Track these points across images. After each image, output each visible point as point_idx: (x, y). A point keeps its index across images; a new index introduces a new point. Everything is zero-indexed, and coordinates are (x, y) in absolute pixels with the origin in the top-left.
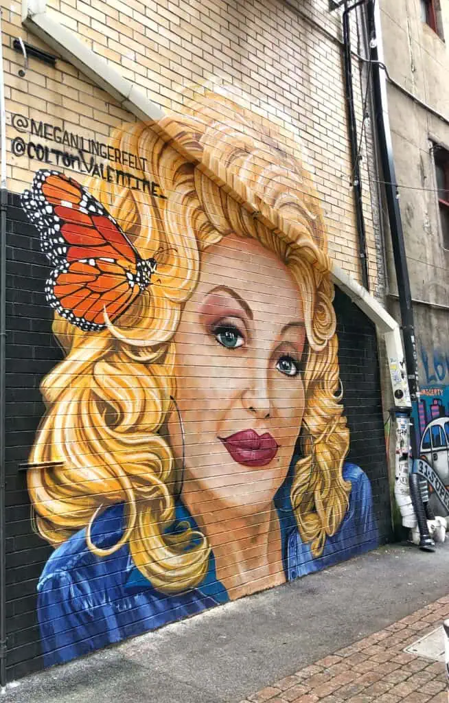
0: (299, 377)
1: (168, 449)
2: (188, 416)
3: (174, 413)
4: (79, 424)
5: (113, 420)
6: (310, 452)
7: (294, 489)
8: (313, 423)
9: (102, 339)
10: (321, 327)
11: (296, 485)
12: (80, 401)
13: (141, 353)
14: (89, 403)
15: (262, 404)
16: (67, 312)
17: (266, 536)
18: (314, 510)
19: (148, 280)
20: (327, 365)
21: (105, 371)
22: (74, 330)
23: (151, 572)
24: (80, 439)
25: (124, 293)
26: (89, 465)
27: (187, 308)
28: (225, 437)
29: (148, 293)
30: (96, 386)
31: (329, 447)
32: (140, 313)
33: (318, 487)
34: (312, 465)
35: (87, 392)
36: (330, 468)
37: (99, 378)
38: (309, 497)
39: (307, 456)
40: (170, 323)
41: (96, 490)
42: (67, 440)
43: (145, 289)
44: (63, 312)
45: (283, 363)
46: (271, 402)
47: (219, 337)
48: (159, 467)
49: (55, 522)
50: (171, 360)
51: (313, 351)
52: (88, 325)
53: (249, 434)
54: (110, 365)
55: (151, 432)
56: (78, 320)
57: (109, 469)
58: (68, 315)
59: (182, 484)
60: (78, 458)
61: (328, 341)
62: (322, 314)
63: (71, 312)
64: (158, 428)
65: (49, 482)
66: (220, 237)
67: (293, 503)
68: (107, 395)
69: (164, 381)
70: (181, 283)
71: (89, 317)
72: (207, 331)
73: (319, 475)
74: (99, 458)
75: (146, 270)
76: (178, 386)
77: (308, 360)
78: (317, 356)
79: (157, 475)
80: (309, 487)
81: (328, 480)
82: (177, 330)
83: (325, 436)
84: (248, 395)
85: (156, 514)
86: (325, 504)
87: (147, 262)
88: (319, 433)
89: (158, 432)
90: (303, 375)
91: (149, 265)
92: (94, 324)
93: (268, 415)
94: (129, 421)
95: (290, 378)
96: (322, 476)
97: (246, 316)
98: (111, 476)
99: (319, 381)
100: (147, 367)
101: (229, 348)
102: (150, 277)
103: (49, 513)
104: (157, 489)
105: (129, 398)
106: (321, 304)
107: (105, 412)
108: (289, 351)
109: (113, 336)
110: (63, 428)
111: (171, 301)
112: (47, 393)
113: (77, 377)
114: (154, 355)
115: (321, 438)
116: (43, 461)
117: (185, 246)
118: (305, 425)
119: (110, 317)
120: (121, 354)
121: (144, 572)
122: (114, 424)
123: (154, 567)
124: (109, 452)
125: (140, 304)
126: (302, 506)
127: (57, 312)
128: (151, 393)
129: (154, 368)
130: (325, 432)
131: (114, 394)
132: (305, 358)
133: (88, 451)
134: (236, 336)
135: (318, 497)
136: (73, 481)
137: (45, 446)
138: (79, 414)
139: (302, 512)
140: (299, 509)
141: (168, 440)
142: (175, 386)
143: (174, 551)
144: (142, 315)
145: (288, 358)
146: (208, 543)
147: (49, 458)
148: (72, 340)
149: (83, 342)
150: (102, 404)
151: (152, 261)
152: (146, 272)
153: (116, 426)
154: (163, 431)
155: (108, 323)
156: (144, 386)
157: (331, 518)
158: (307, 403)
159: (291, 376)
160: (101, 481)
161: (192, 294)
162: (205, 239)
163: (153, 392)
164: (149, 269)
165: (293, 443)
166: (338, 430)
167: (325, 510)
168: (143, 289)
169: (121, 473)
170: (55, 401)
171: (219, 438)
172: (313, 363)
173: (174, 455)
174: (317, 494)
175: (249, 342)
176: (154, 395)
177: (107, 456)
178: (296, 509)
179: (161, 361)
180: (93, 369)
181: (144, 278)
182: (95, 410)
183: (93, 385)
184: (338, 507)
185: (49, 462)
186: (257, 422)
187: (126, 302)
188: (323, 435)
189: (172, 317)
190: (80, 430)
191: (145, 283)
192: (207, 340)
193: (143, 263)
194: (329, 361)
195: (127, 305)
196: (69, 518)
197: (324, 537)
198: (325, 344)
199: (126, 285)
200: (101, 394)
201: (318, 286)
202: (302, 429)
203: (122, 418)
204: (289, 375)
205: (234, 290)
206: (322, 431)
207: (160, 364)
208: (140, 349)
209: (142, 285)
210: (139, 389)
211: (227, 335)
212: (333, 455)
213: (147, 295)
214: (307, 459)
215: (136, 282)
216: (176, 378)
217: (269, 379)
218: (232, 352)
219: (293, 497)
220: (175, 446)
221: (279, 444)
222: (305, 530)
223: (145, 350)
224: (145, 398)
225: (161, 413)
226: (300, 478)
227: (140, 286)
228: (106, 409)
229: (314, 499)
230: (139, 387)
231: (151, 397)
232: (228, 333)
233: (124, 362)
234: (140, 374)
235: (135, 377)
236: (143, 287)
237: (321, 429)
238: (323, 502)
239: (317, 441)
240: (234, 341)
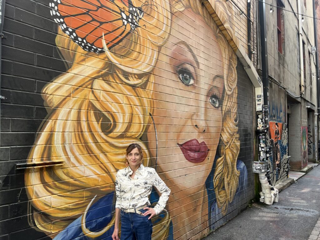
0: (220, 109)
1: (146, 151)
2: (161, 128)
3: (152, 126)
4: (78, 129)
5: (107, 128)
6: (223, 154)
7: (215, 176)
8: (225, 137)
9: (100, 61)
10: (231, 80)
11: (216, 174)
12: (80, 110)
13: (130, 78)
14: (87, 112)
15: (202, 124)
16: (70, 30)
17: (201, 206)
18: (224, 188)
19: (137, 23)
20: (233, 103)
21: (101, 86)
22: (76, 48)
24: (79, 142)
25: (119, 28)
26: (86, 164)
27: (163, 51)
28: (181, 144)
29: (137, 33)
30: (93, 98)
31: (231, 150)
32: (130, 46)
33: (226, 175)
34: (223, 162)
35: (86, 103)
36: (231, 163)
37: (96, 92)
38: (222, 180)
39: (222, 156)
40: (151, 60)
41: (91, 184)
42: (67, 142)
43: (135, 29)
44: (66, 29)
45: (213, 99)
46: (206, 123)
47: (181, 76)
49: (52, 215)
50: (150, 86)
51: (227, 94)
52: (88, 46)
53: (194, 142)
54: (106, 83)
55: (136, 138)
56: (80, 39)
57: (103, 167)
58: (71, 33)
60: (76, 158)
61: (234, 89)
62: (231, 73)
63: (74, 31)
64: (141, 135)
65: (48, 179)
66: (183, 8)
67: (214, 185)
68: (103, 107)
69: (146, 102)
70: (159, 32)
71: (91, 38)
72: (174, 70)
73: (226, 168)
74: (95, 157)
75: (136, 15)
76: (155, 106)
77: (224, 99)
78: (228, 97)
80: (222, 175)
81: (231, 170)
82: (155, 66)
83: (230, 145)
84: (194, 117)
86: (229, 184)
87: (137, 9)
88: (227, 143)
89: (141, 139)
90: (222, 107)
91: (138, 12)
92: (93, 47)
93: (204, 131)
94: (120, 129)
95: (216, 109)
96: (228, 167)
97: (196, 65)
98: (104, 172)
99: (229, 112)
100: (134, 89)
101: (186, 85)
102: (139, 21)
103: (47, 208)
105: (120, 111)
106: (231, 67)
107: (101, 120)
108: (216, 92)
109: (109, 60)
110: (64, 132)
111: (152, 42)
112: (49, 99)
113: (77, 89)
114: (140, 81)
115: (228, 146)
116: (42, 160)
117: (162, 6)
118: (221, 138)
119: (107, 45)
120: (115, 75)
122: (108, 131)
124: (103, 153)
125: (131, 40)
126: (219, 186)
127: (61, 28)
128: (137, 109)
129: (139, 91)
130: (230, 142)
131: (108, 107)
132: (223, 97)
133: (86, 152)
134: (190, 78)
135: (226, 180)
136: (72, 178)
137: (45, 147)
138: (79, 120)
139: (218, 190)
140: (217, 188)
141: (147, 145)
142: (152, 106)
144: (132, 48)
145: (214, 96)
147: (49, 157)
148: (74, 55)
149: (84, 60)
150: (99, 115)
151: (140, 9)
152: (136, 17)
153: (111, 132)
154: (144, 138)
155: (106, 48)
156: (132, 104)
157: (231, 192)
158: (223, 124)
160: (95, 177)
161: (166, 42)
162: (175, 6)
163: (138, 108)
164: (138, 15)
165: (215, 148)
166: (235, 141)
167: (229, 188)
168: (133, 28)
170: (58, 107)
171: (178, 144)
173: (151, 155)
174: (225, 178)
175: (196, 84)
176: (138, 111)
177: (102, 156)
179: (144, 86)
180: (92, 84)
181: (134, 21)
182: (93, 118)
183: (91, 97)
184: (234, 184)
185: (48, 162)
186: (198, 134)
187: (120, 35)
188: (229, 144)
189: (152, 56)
190: (79, 134)
191: (135, 24)
192: (174, 77)
193: (134, 9)
194: (233, 101)
195: (121, 37)
196: (67, 209)
197: (228, 203)
198: (232, 91)
199: (120, 21)
200: (98, 106)
201: (230, 56)
202: (220, 140)
203: (115, 126)
204: (215, 107)
205: (190, 47)
206: (229, 142)
207: (143, 89)
208: (130, 75)
209: (133, 26)
210: (128, 105)
211: (185, 76)
212: (233, 155)
213: (136, 34)
214: (222, 158)
215: (128, 22)
216: (153, 101)
217: (206, 108)
218: (187, 88)
219: (215, 181)
220: (152, 149)
221: (209, 149)
222: (219, 200)
223: (133, 77)
224: (132, 112)
225: (143, 124)
226: (218, 169)
227: (131, 26)
228: (102, 118)
229: (224, 182)
230: (128, 103)
231: (137, 113)
232: (186, 75)
233: (117, 83)
234: (129, 94)
235: (125, 95)
236: (133, 27)
237: (229, 140)
238: (228, 183)
239: (226, 148)
240: (189, 80)
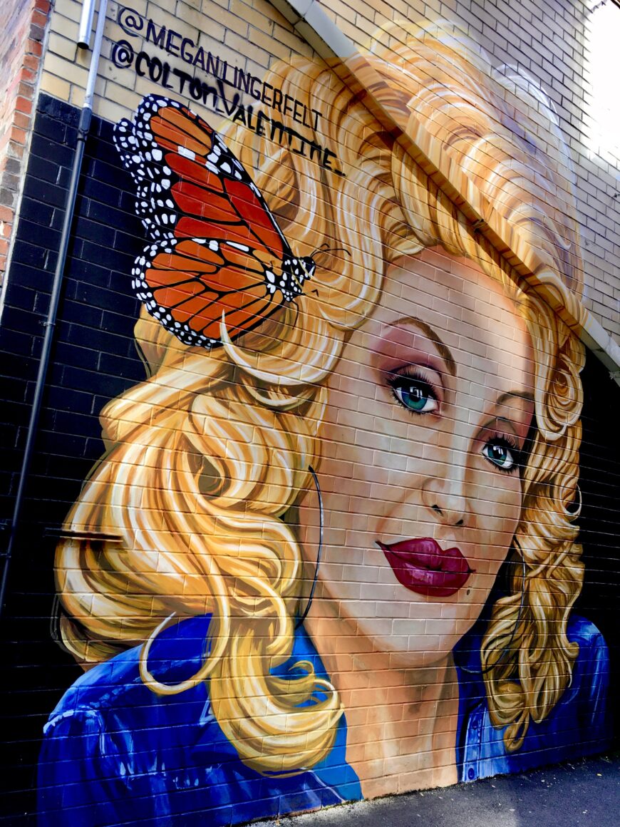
0: (517, 473)
1: (294, 546)
2: (335, 501)
3: (312, 494)
4: (155, 483)
5: (213, 485)
6: (519, 588)
7: (488, 640)
8: (530, 546)
9: (211, 362)
10: (558, 405)
11: (491, 636)
12: (163, 448)
13: (272, 394)
14: (176, 454)
15: (455, 504)
16: (162, 310)
17: (436, 705)
18: (515, 678)
19: (298, 288)
20: (562, 462)
21: (208, 409)
22: (169, 340)
23: (238, 731)
24: (154, 506)
25: (258, 300)
26: (162, 548)
27: (355, 338)
28: (388, 543)
29: (295, 306)
30: (191, 429)
31: (549, 585)
32: (278, 333)
33: (526, 644)
34: (519, 609)
35: (175, 438)
36: (548, 618)
37: (199, 418)
38: (509, 656)
39: (516, 593)
40: (323, 358)
41: (167, 589)
42: (133, 503)
43: (291, 300)
44: (156, 309)
45: (495, 449)
46: (468, 504)
47: (399, 392)
48: (276, 571)
49: (90, 628)
50: (318, 412)
51: (542, 439)
52: (192, 336)
53: (428, 543)
54: (219, 402)
55: (272, 515)
56: (177, 325)
57: (195, 561)
58: (163, 316)
59: (310, 603)
60: (145, 534)
61: (568, 427)
62: (563, 387)
63: (168, 311)
64: (284, 511)
65: (91, 563)
66: (420, 247)
67: (483, 662)
68: (206, 446)
69: (302, 440)
70: (350, 301)
71: (197, 323)
72: (381, 379)
73: (529, 626)
74: (180, 540)
75: (297, 272)
76: (325, 453)
77: (534, 451)
78: (548, 448)
79: (272, 583)
80: (511, 642)
81: (544, 635)
82: (332, 371)
83: (546, 569)
84: (433, 486)
85: (260, 643)
86: (534, 671)
87: (301, 262)
88: (538, 562)
89: (282, 517)
90: (522, 471)
91: (304, 266)
92: (202, 337)
93: (461, 522)
94: (237, 492)
95: (502, 472)
96: (535, 628)
97: (444, 368)
98: (195, 571)
99: (545, 486)
100: (278, 416)
101: (413, 411)
102: (302, 284)
103: (84, 613)
104: (268, 603)
105: (242, 457)
106: (564, 372)
107: (200, 471)
108: (505, 432)
109: (230, 360)
110: (129, 485)
111: (330, 324)
112: (111, 426)
113: (162, 411)
114: (293, 400)
115: (538, 571)
116: (86, 528)
117: (363, 249)
118: (517, 546)
119: (229, 332)
120: (239, 387)
121: (228, 731)
122: (212, 493)
123: (244, 724)
124: (199, 534)
125: (281, 320)
126: (497, 670)
127: (145, 308)
129: (289, 419)
130: (546, 562)
131: (218, 447)
132: (528, 446)
133: (164, 527)
134: (425, 395)
135: (524, 657)
136: (133, 569)
137: (94, 507)
138: (158, 467)
139: (496, 678)
140: (491, 674)
141: (296, 532)
142: (318, 453)
143: (281, 704)
144: (281, 336)
145: (503, 443)
146: (340, 701)
147: (98, 525)
148: (164, 353)
149: (181, 361)
150: (197, 460)
151: (308, 260)
152: (298, 277)
153: (217, 495)
154: (290, 517)
155: (226, 338)
156: (269, 444)
157: (541, 695)
158: (523, 512)
159: (505, 470)
160: (176, 576)
161: (364, 321)
162: (397, 245)
163: (281, 454)
164: (302, 272)
165: (495, 569)
166: (566, 562)
167: (533, 681)
168: (288, 299)
169: (213, 569)
170: (124, 440)
171: (379, 543)
172: (539, 457)
173: (303, 556)
174: (523, 653)
175: (445, 408)
176: (283, 460)
177: (194, 539)
178: (488, 670)
179: (302, 411)
180: (191, 403)
181: (292, 284)
182: (185, 466)
183: (187, 427)
184: (554, 679)
185: (95, 533)
186: (441, 528)
187: (259, 313)
188: (542, 566)
189: (328, 349)
190: (155, 492)
191: (293, 291)
192: (379, 393)
193: (295, 262)
194: (565, 458)
195: (259, 317)
196: (117, 626)
197: (527, 722)
198: (563, 432)
199: (262, 290)
200: (198, 444)
201: (561, 344)
202: (511, 552)
203: (227, 485)
204: (501, 469)
205: (432, 328)
206: (544, 560)
207: (299, 415)
208: (271, 387)
209: (288, 294)
210: (261, 447)
211: (411, 391)
212: (555, 598)
213: (293, 309)
214: (514, 598)
215: (278, 287)
216: (321, 441)
217: (470, 469)
218: (416, 418)
219: (485, 652)
220: (307, 543)
221: (472, 567)
222: (497, 707)
223: (279, 391)
224: (268, 462)
225: (291, 488)
226: (500, 623)
227: (284, 294)
228: (202, 468)
229: (517, 661)
230: (261, 443)
231: (278, 463)
232: (414, 389)
233: (241, 402)
234: (265, 424)
235: (256, 427)
236: (289, 296)
237: (541, 556)
238: (531, 668)
239: (532, 574)
240: (422, 402)
